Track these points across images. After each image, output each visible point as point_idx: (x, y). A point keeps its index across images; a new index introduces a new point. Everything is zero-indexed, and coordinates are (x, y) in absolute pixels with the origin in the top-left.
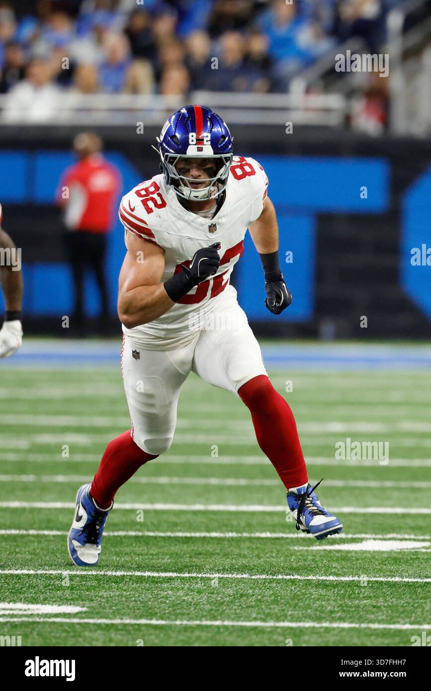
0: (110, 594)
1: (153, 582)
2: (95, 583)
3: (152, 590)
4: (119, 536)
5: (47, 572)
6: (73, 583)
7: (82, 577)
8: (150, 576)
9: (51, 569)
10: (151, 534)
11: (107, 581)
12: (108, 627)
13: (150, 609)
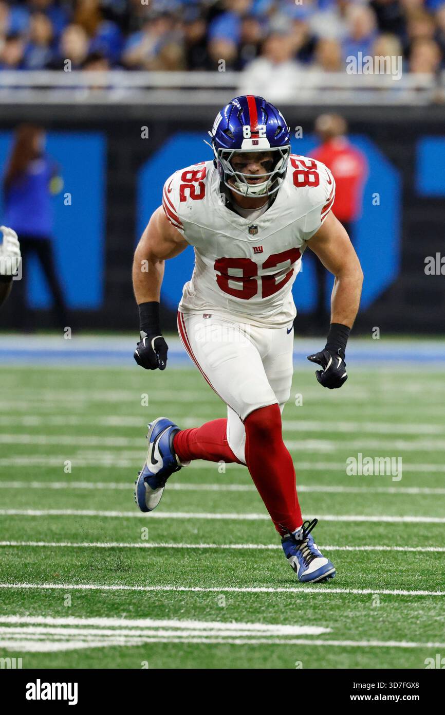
0: (356, 614)
1: (402, 600)
2: (339, 602)
3: (402, 610)
4: (366, 551)
5: (288, 590)
6: (316, 601)
7: (324, 595)
8: (399, 595)
9: (292, 587)
10: (401, 549)
11: (353, 600)
12: (354, 650)
13: (399, 630)
